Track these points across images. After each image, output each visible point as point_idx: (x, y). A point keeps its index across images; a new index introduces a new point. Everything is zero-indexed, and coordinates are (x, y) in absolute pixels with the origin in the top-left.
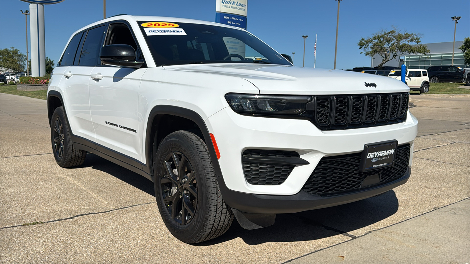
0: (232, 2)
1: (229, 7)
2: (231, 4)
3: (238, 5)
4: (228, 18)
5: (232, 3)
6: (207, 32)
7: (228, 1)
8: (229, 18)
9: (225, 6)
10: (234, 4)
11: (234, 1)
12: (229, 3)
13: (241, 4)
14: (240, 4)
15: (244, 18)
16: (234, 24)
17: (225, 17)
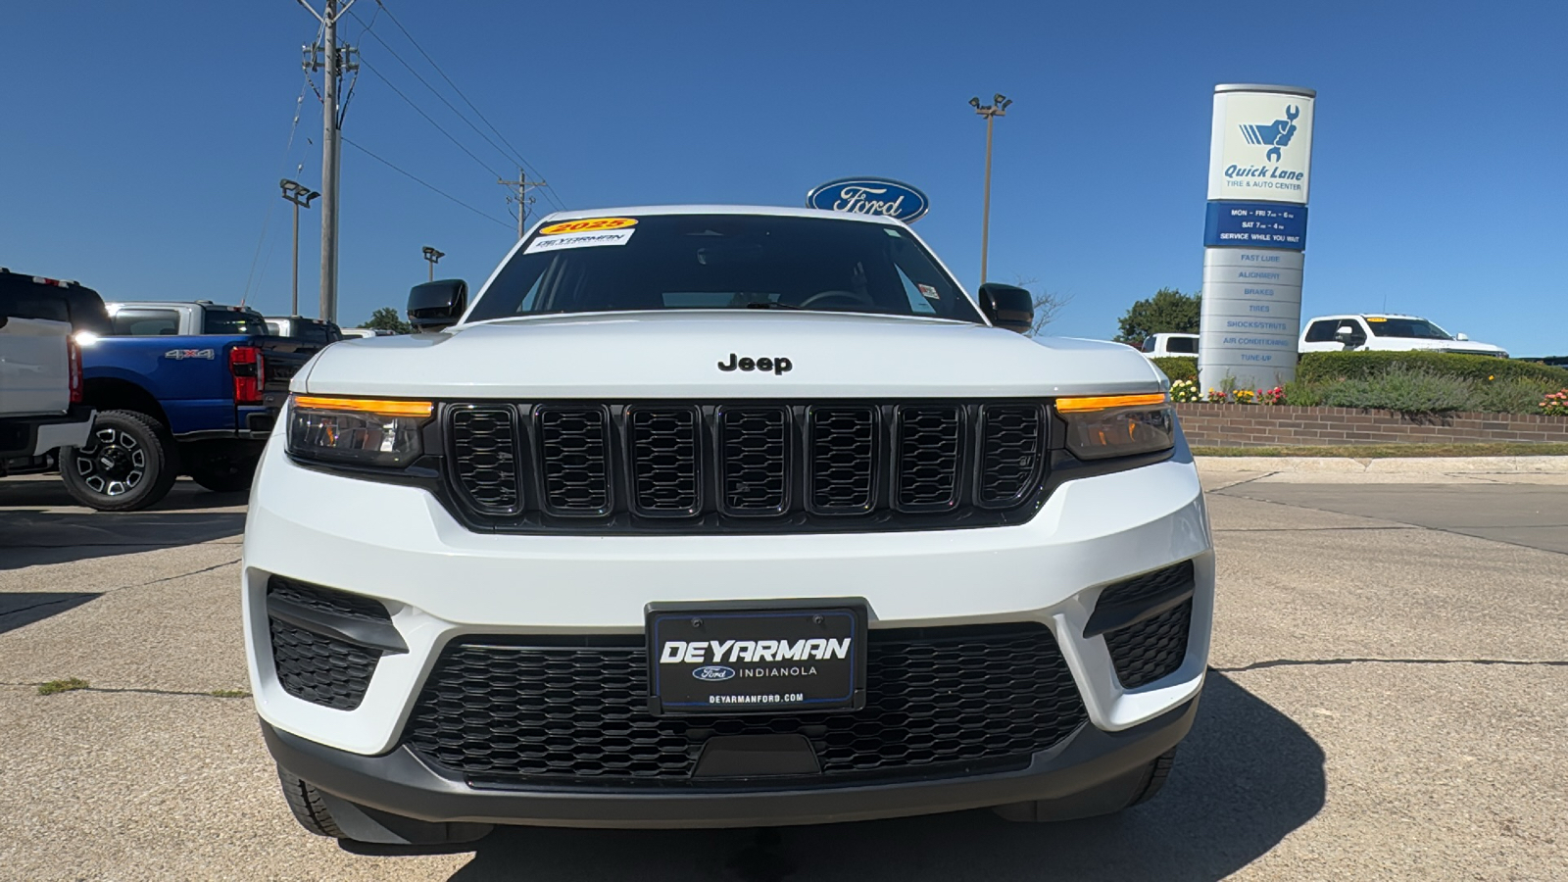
0: (1257, 170)
1: (1248, 184)
2: (1253, 175)
3: (1275, 177)
4: (1245, 213)
5: (1257, 173)
6: (708, 233)
7: (1245, 170)
8: (1248, 213)
9: (1234, 183)
10: (1264, 176)
11: (1264, 167)
12: (1247, 175)
13: (1286, 173)
14: (1283, 172)
15: (1299, 211)
16: (1264, 226)
17: (1234, 213)
